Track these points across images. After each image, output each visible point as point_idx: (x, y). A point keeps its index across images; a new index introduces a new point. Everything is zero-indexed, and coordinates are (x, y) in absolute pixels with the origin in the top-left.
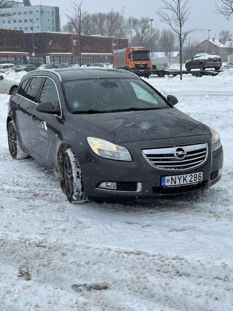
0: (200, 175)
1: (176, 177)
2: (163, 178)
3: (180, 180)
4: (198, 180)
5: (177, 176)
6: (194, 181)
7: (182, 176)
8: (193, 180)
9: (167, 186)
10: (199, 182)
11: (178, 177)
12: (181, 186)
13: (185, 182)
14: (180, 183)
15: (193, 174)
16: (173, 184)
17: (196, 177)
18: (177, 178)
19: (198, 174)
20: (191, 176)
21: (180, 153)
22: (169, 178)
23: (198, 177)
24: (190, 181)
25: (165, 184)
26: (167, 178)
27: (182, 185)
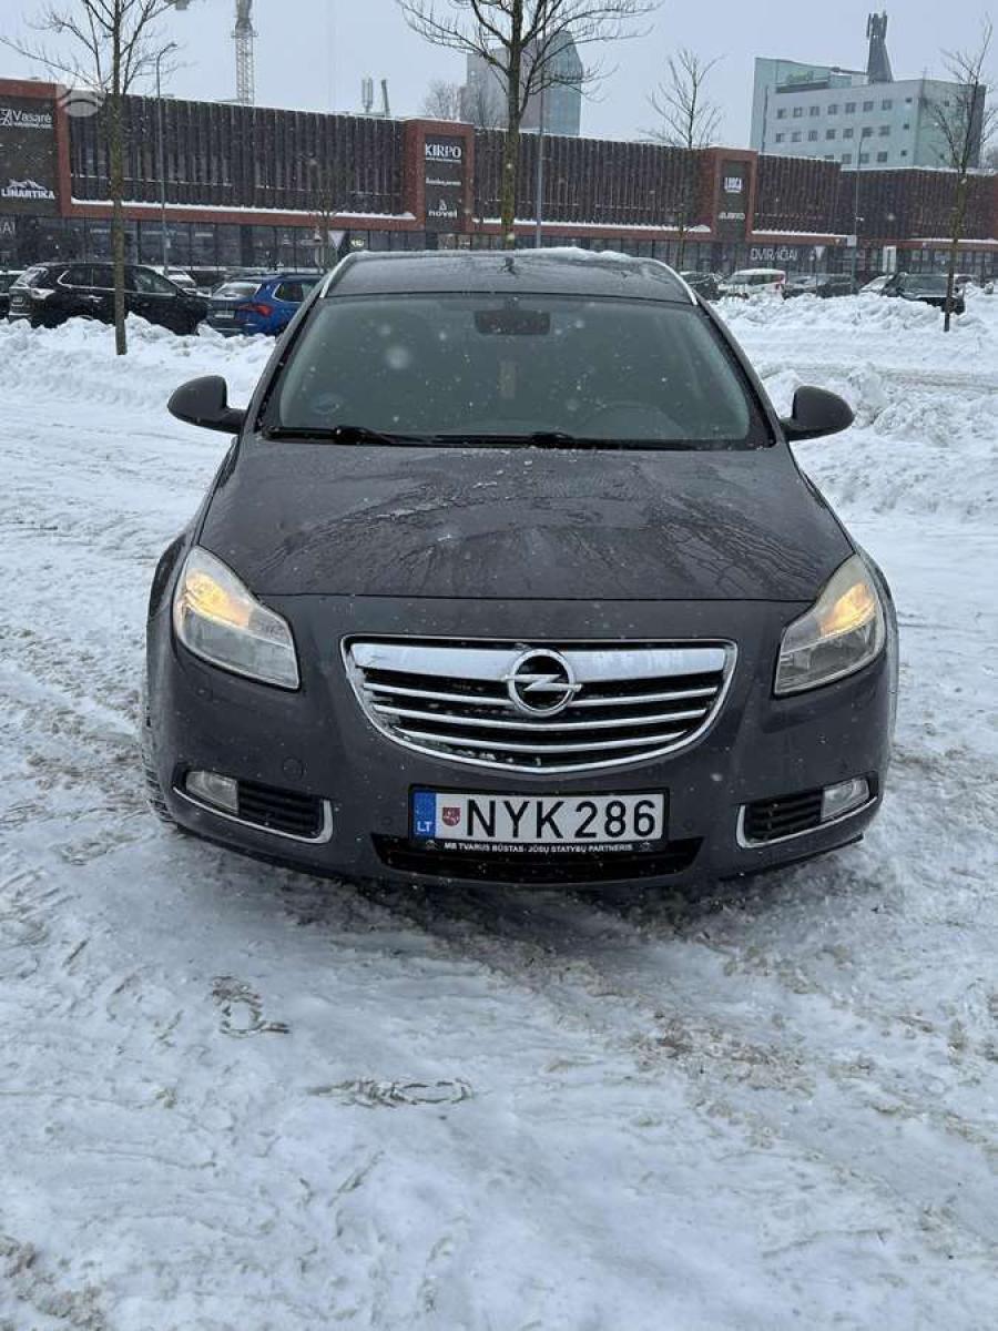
0: (644, 809)
1: (492, 804)
2: (420, 798)
3: (516, 818)
4: (630, 835)
5: (499, 800)
6: (602, 837)
7: (533, 801)
8: (597, 826)
9: (441, 842)
10: (635, 844)
11: (507, 804)
12: (521, 849)
13: (548, 835)
14: (515, 834)
15: (601, 802)
16: (480, 834)
17: (620, 819)
18: (501, 810)
19: (630, 801)
20: (587, 811)
21: (541, 682)
22: (459, 801)
23: (629, 818)
24: (579, 833)
25: (433, 827)
26: (443, 801)
27: (526, 845)
